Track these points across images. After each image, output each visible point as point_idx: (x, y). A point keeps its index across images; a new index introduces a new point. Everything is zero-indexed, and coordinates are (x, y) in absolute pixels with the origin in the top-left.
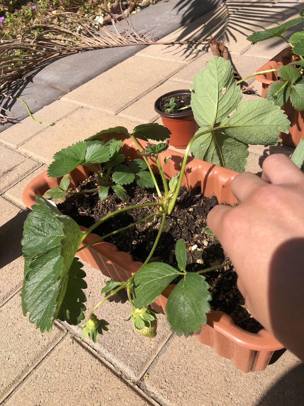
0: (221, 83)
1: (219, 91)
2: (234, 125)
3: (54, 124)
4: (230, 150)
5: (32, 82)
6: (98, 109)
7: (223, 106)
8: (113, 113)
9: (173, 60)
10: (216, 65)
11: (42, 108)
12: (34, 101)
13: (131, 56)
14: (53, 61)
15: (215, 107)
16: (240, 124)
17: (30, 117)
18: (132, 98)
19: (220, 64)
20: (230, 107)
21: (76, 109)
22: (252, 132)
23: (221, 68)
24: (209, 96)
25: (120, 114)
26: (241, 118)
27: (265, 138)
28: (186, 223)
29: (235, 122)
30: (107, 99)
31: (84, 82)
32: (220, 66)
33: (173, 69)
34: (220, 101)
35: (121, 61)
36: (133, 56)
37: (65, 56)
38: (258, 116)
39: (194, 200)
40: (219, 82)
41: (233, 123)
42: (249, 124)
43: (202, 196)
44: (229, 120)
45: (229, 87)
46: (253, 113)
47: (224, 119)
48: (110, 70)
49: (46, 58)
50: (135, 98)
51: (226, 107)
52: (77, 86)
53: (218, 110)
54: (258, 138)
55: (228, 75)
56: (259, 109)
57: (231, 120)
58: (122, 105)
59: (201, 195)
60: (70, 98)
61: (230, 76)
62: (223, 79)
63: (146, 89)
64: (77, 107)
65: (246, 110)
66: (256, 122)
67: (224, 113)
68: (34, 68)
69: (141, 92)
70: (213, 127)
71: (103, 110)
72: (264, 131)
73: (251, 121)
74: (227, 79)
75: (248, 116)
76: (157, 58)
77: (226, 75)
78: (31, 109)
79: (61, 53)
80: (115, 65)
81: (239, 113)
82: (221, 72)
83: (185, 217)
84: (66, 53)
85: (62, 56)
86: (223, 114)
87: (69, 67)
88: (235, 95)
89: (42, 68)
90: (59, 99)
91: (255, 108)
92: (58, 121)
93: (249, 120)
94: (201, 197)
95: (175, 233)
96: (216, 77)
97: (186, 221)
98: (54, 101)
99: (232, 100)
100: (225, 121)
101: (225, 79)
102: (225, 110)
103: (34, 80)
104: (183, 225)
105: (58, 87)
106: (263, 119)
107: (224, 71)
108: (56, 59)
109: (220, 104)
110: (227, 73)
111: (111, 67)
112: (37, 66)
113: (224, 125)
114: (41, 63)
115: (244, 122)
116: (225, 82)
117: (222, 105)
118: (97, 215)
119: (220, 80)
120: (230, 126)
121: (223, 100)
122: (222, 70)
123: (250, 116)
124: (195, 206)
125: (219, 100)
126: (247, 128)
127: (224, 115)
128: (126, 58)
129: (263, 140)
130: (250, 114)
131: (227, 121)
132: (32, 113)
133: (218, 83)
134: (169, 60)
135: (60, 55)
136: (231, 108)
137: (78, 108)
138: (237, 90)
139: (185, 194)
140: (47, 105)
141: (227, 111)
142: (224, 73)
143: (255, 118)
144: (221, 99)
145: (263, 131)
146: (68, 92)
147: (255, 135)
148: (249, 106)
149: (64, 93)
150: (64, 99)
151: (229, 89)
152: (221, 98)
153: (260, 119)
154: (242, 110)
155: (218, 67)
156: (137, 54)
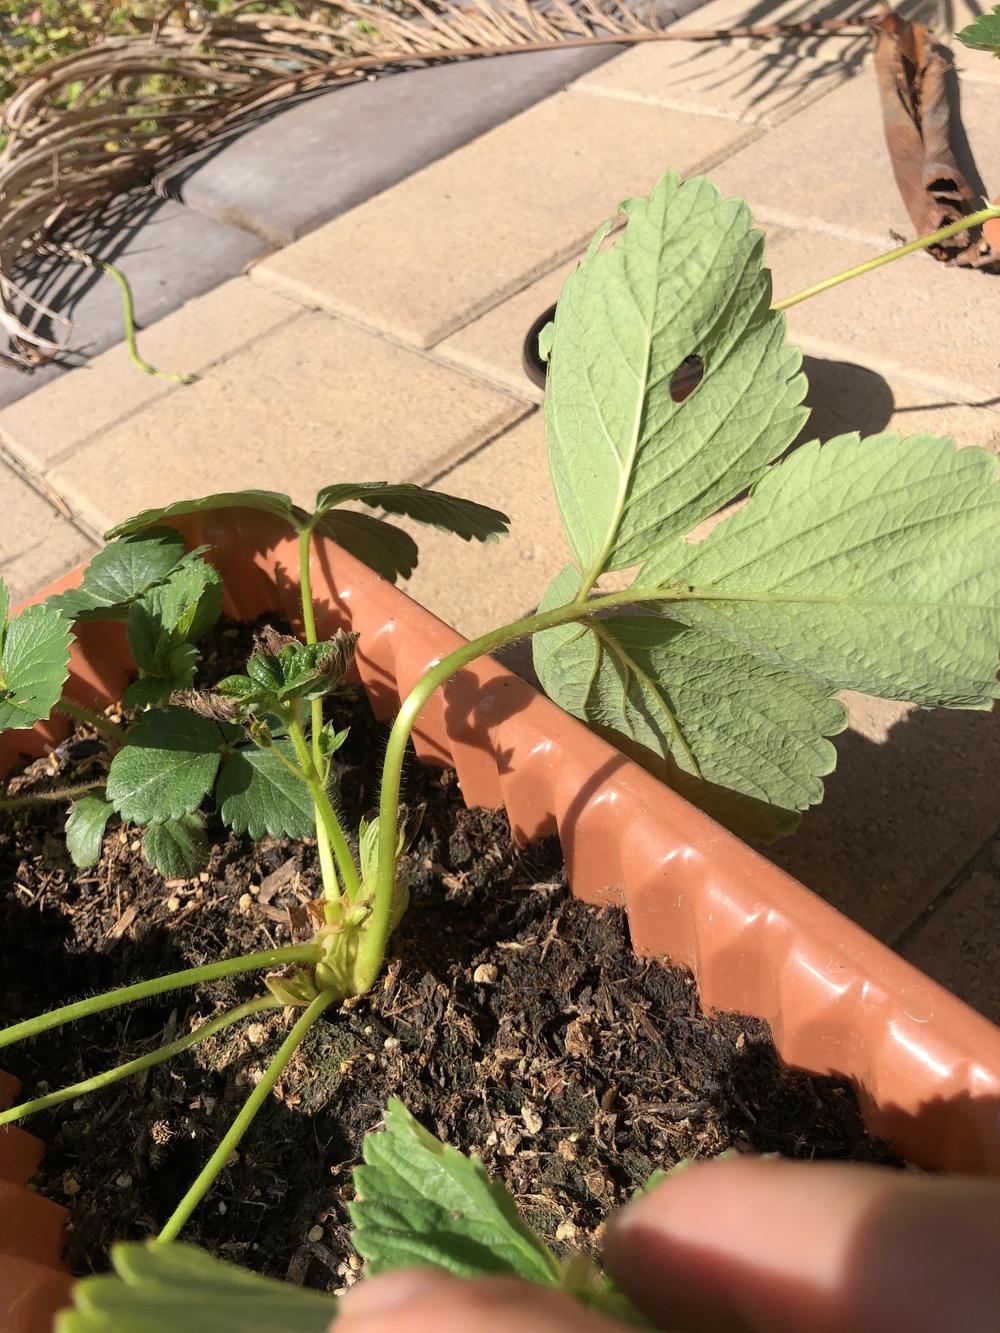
0: (670, 333)
1: (653, 381)
2: (717, 592)
3: (192, 380)
4: (725, 693)
5: (181, 200)
6: (369, 321)
7: (671, 470)
8: (417, 340)
9: (711, 111)
10: (664, 228)
11: (179, 305)
12: (158, 277)
13: (552, 91)
14: (272, 114)
15: (617, 477)
16: (758, 585)
17: (127, 346)
18: (504, 276)
19: (688, 219)
20: (715, 478)
21: (291, 319)
22: (825, 636)
23: (685, 247)
24: (594, 409)
25: (445, 350)
26: (766, 548)
27: (910, 672)
28: (426, 1070)
29: (728, 570)
30: (413, 279)
31: (351, 202)
32: (681, 234)
33: (703, 151)
34: (653, 445)
35: (511, 114)
36: (561, 95)
37: (319, 91)
38: (875, 541)
39: (523, 907)
40: (656, 331)
41: (716, 577)
42: (810, 588)
43: (566, 891)
44: (690, 559)
45: (727, 358)
46: (850, 521)
47: (665, 550)
48: (460, 154)
49: (243, 105)
50: (517, 276)
51: (685, 478)
52: (323, 217)
53: (636, 494)
54: (864, 671)
55: (724, 286)
56: (893, 502)
57: (707, 556)
58: (461, 309)
59: (558, 886)
60: (281, 270)
61: (737, 291)
62: (688, 312)
63: (570, 240)
64: (296, 308)
65: (809, 499)
66: (859, 579)
67: (670, 510)
68: (201, 142)
69: (548, 253)
70: (581, 598)
71: (384, 327)
72: (901, 640)
73: (828, 569)
74: (715, 309)
75: (815, 539)
76: (652, 100)
77: (710, 290)
78: (140, 313)
79: (299, 84)
80: (482, 130)
81: (763, 520)
82: (681, 269)
83: (431, 1030)
84: (324, 84)
85: (302, 94)
86: (664, 516)
87: (315, 140)
88: (756, 405)
89: (227, 142)
90: (247, 273)
91: (864, 492)
92: (215, 364)
93: (815, 567)
94: (555, 899)
95: (364, 1113)
96: (649, 296)
97: (422, 1060)
98: (228, 277)
99: (729, 434)
100: (664, 561)
101: (699, 315)
102: (676, 492)
103: (187, 190)
104: (405, 1079)
105: (256, 222)
106: (909, 564)
107: (702, 265)
108: (285, 105)
109: (650, 462)
110: (716, 278)
111: (464, 140)
112: (213, 134)
113: (656, 583)
114: (227, 123)
115: (786, 575)
116: (696, 329)
117: (663, 466)
118: (88, 912)
119: (668, 318)
120: (688, 594)
121: (670, 437)
122: (690, 257)
123: (829, 542)
124: (514, 945)
125: (645, 438)
126: (795, 612)
127: (672, 521)
128: (533, 101)
129: (899, 681)
130: (826, 530)
131: (680, 564)
132: (137, 327)
133: (654, 338)
134: (694, 108)
135: (298, 90)
136: (717, 483)
137: (300, 314)
138: (778, 376)
139: (495, 858)
140: (201, 292)
141: (689, 499)
142: (696, 274)
143: (858, 556)
144: (659, 431)
145: (896, 636)
146: (288, 242)
147: (846, 652)
148: (831, 475)
149: (269, 247)
150: (262, 271)
151: (721, 367)
152: (661, 423)
153: (891, 562)
154: (786, 497)
155: (668, 238)
156: (580, 86)
